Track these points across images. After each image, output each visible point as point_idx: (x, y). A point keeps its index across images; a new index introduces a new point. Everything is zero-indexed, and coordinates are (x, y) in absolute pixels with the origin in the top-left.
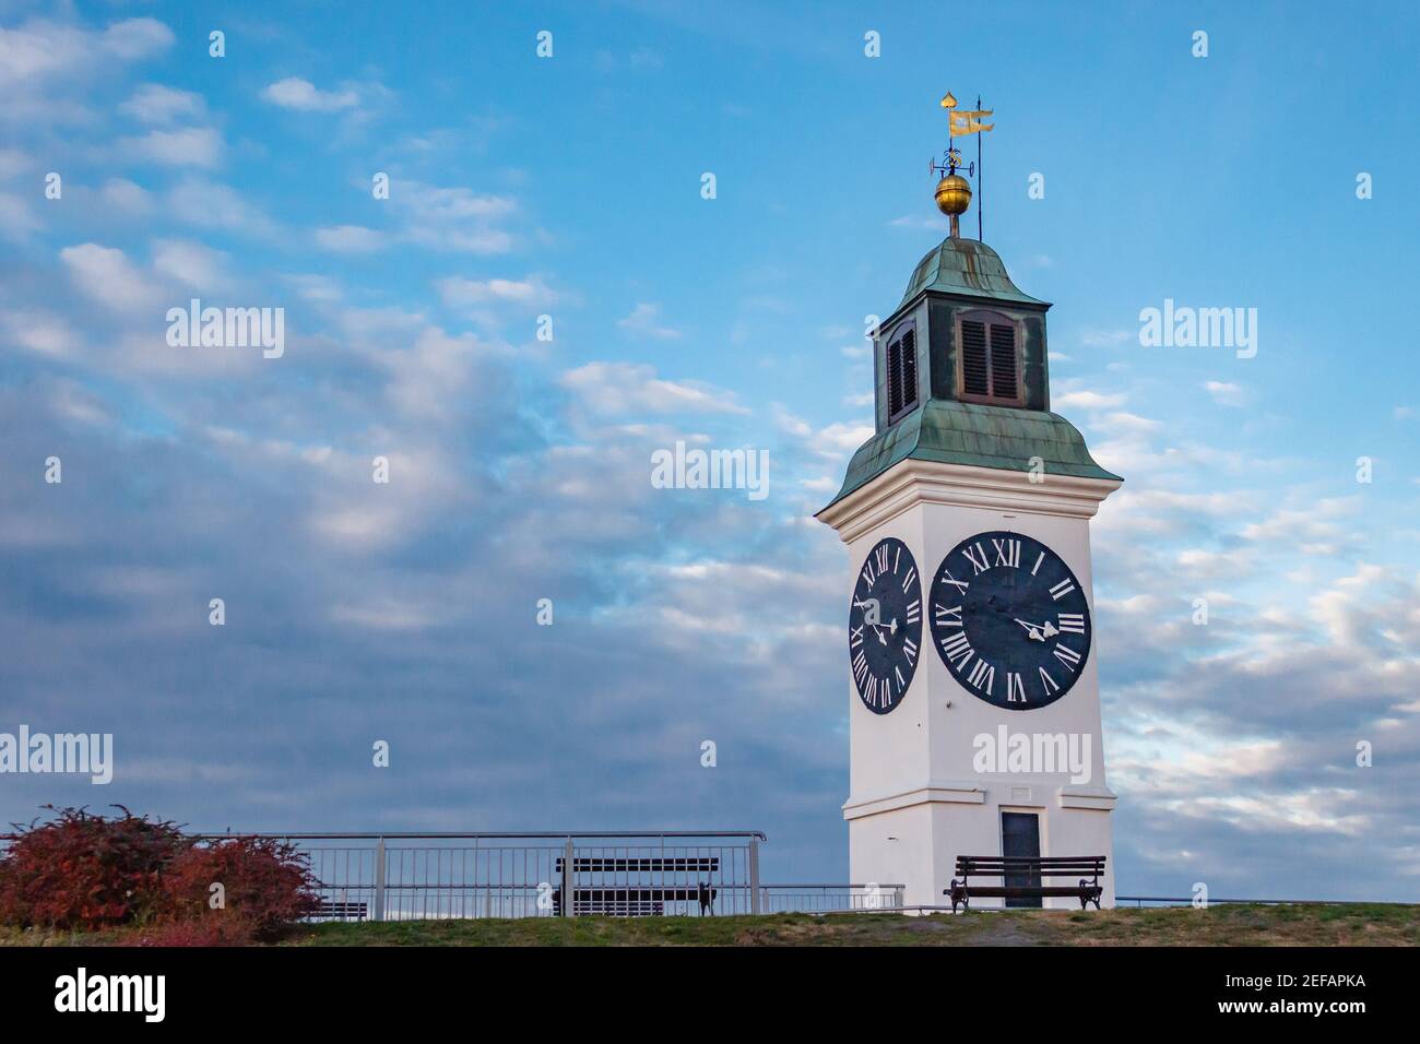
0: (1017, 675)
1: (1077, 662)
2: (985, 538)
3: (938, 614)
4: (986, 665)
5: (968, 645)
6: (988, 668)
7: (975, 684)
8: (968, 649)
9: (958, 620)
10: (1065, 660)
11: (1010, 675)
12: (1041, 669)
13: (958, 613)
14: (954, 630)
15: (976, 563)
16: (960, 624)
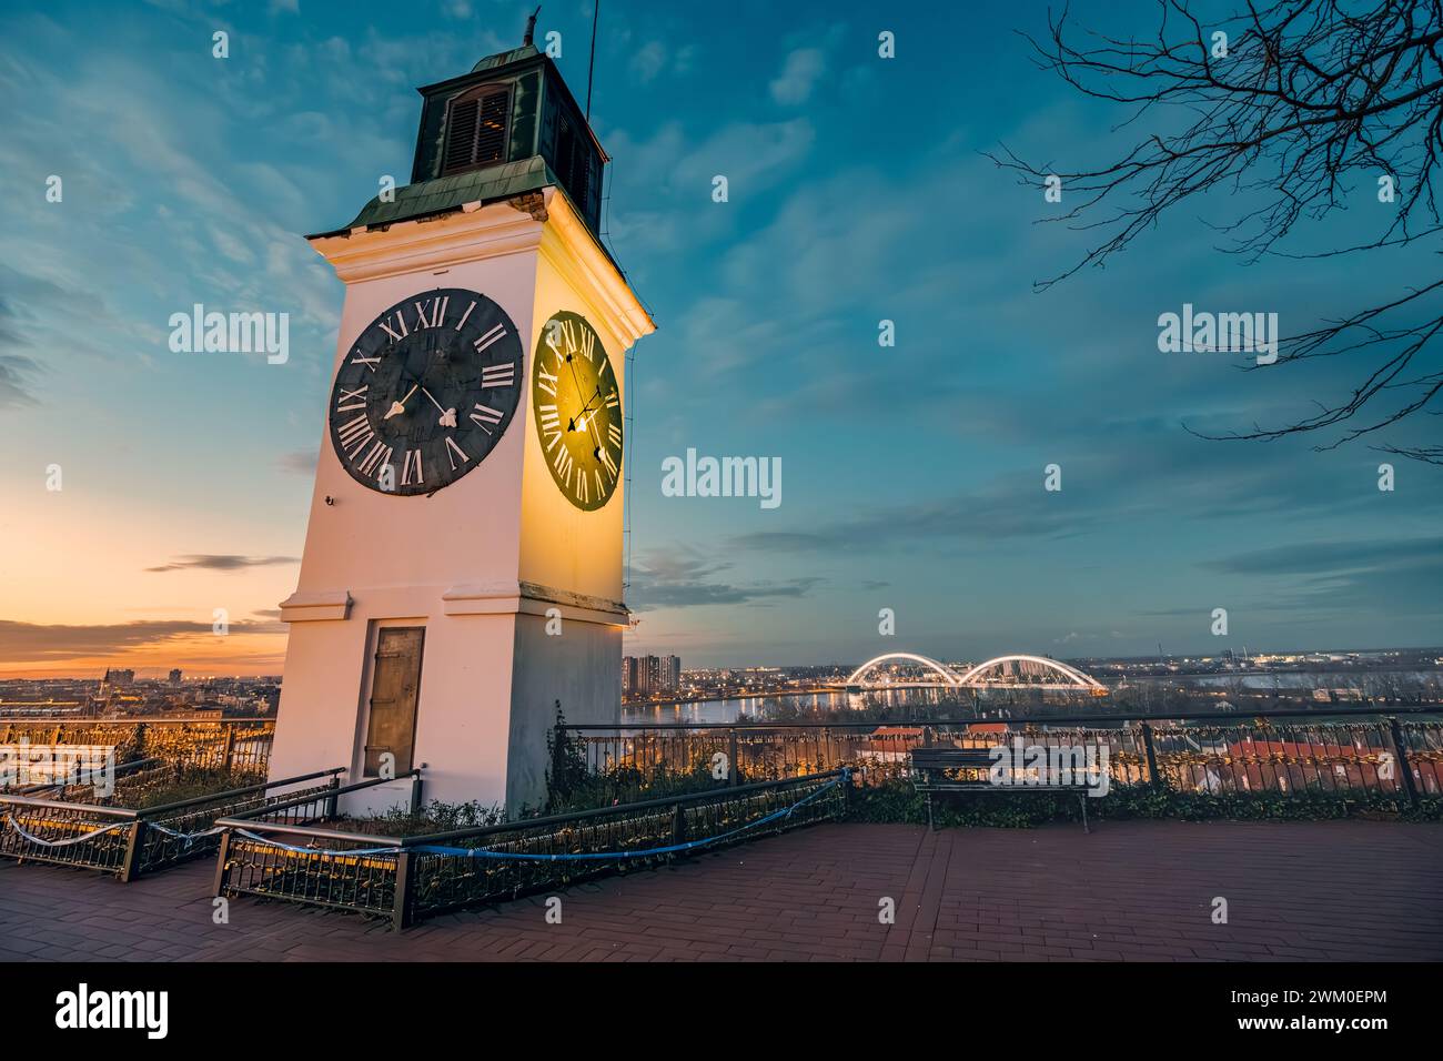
0: (418, 452)
1: (497, 421)
2: (407, 305)
3: (341, 400)
4: (384, 446)
5: (368, 428)
6: (386, 450)
7: (366, 472)
8: (369, 431)
9: (363, 401)
10: (482, 422)
11: (409, 453)
12: (449, 440)
13: (363, 394)
14: (356, 413)
15: (391, 333)
16: (364, 405)
